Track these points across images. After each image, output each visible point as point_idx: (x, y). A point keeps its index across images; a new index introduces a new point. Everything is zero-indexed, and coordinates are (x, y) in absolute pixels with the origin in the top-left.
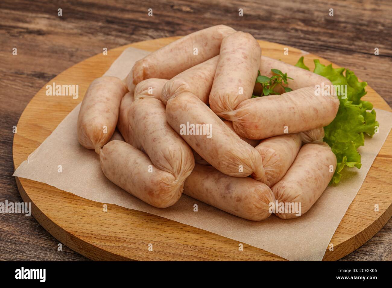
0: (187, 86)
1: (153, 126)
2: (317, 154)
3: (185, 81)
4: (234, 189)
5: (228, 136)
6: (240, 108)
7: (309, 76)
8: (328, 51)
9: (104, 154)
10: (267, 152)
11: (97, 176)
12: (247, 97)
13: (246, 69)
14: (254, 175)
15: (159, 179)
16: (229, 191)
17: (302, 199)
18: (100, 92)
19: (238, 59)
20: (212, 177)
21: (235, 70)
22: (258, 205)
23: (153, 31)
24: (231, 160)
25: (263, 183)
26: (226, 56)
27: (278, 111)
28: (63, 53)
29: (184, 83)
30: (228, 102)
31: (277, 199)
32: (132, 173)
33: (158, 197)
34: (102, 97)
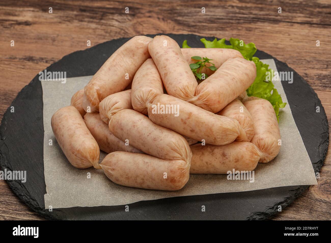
1: (146, 129)
2: (262, 107)
3: (151, 87)
4: (229, 154)
9: (111, 166)
10: (239, 118)
11: (109, 186)
13: (184, 63)
14: (238, 138)
15: (177, 167)
16: (226, 157)
19: (174, 57)
20: (206, 152)
21: (178, 66)
22: (253, 160)
25: (245, 141)
27: (227, 84)
29: (151, 89)
30: (188, 91)
31: (260, 150)
32: (147, 172)
33: (179, 181)
34: (74, 124)
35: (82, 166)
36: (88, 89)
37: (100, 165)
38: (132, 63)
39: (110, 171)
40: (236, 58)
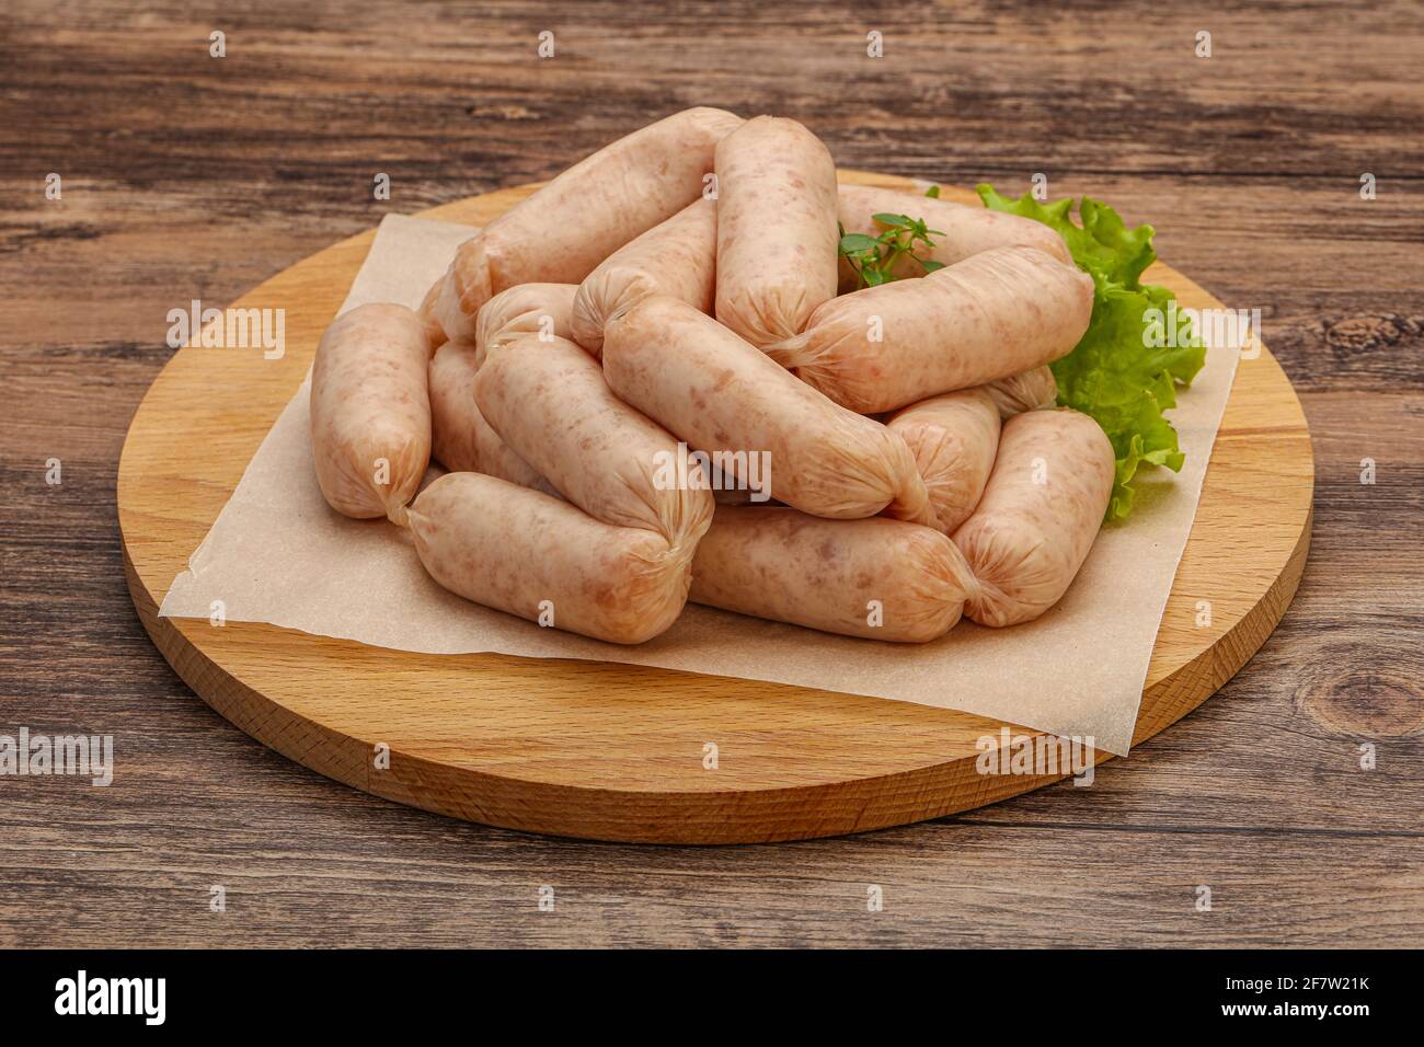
0: (650, 281)
1: (571, 406)
2: (1058, 433)
3: (642, 268)
4: (846, 555)
5: (808, 398)
6: (816, 325)
7: (989, 219)
8: (983, 179)
9: (428, 515)
10: (924, 437)
11: (412, 587)
12: (829, 295)
13: (808, 217)
14: (895, 507)
15: (626, 549)
16: (835, 560)
17: (1047, 557)
18: (366, 350)
19: (782, 189)
20: (770, 531)
21: (780, 222)
22: (926, 590)
23: (432, 187)
24: (828, 465)
25: (925, 525)
26: (742, 189)
27: (931, 319)
28: (175, 282)
29: (640, 273)
30: (778, 311)
31: (973, 567)
32: (531, 552)
33: (627, 605)
34: (374, 360)
35: (353, 508)
36: (466, 251)
37: (409, 512)
38: (652, 194)
39: (423, 533)
40: (1025, 249)
